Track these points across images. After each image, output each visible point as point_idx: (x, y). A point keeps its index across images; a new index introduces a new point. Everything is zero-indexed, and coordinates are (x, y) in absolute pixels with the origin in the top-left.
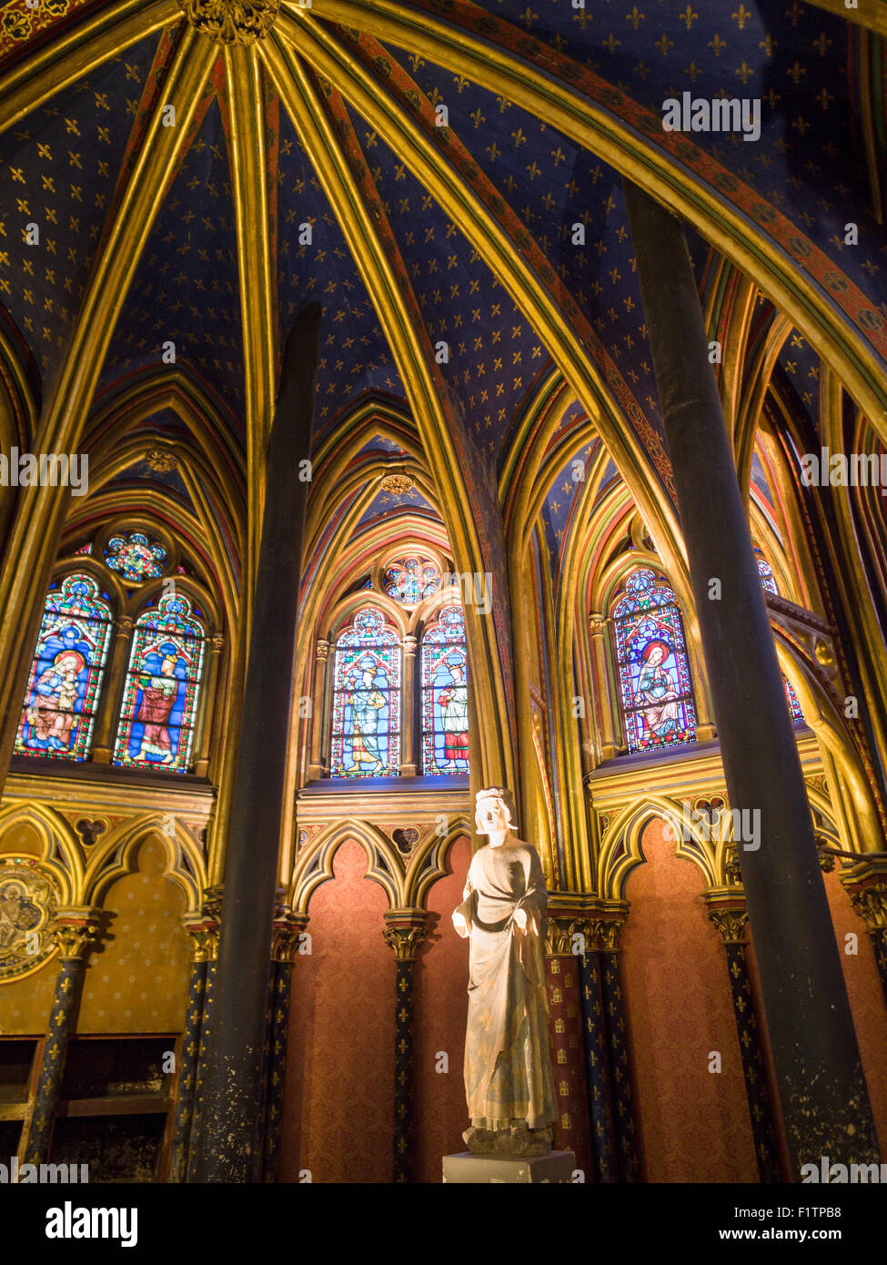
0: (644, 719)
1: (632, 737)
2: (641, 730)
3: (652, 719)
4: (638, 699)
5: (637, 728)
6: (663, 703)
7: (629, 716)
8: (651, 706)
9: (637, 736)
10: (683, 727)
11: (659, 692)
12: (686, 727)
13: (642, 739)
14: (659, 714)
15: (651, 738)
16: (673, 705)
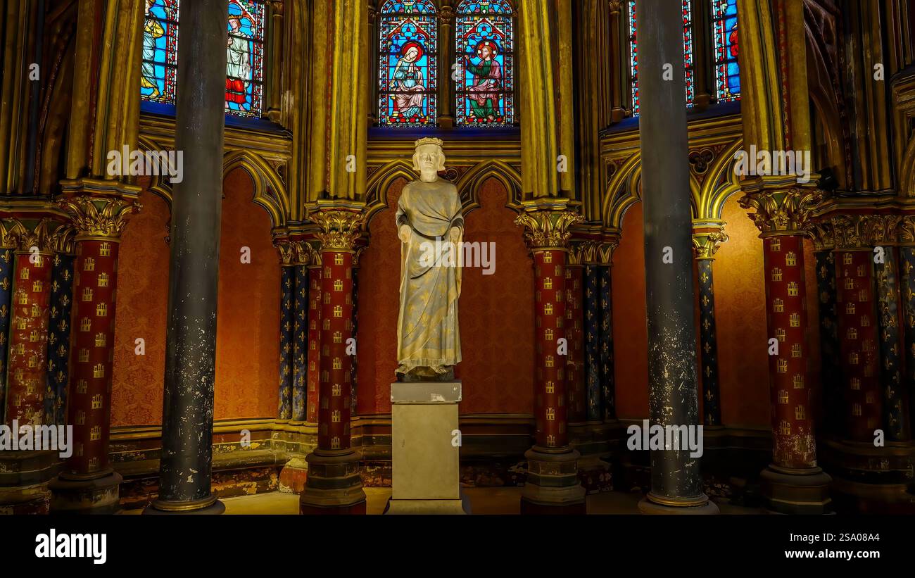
0: (395, 102)
1: (383, 114)
2: (391, 110)
3: (401, 103)
4: (392, 85)
5: (388, 107)
6: (412, 92)
7: (383, 97)
8: (402, 92)
9: (387, 114)
10: (425, 114)
11: (410, 83)
12: (428, 114)
13: (391, 117)
14: (408, 101)
15: (398, 117)
16: (420, 96)
